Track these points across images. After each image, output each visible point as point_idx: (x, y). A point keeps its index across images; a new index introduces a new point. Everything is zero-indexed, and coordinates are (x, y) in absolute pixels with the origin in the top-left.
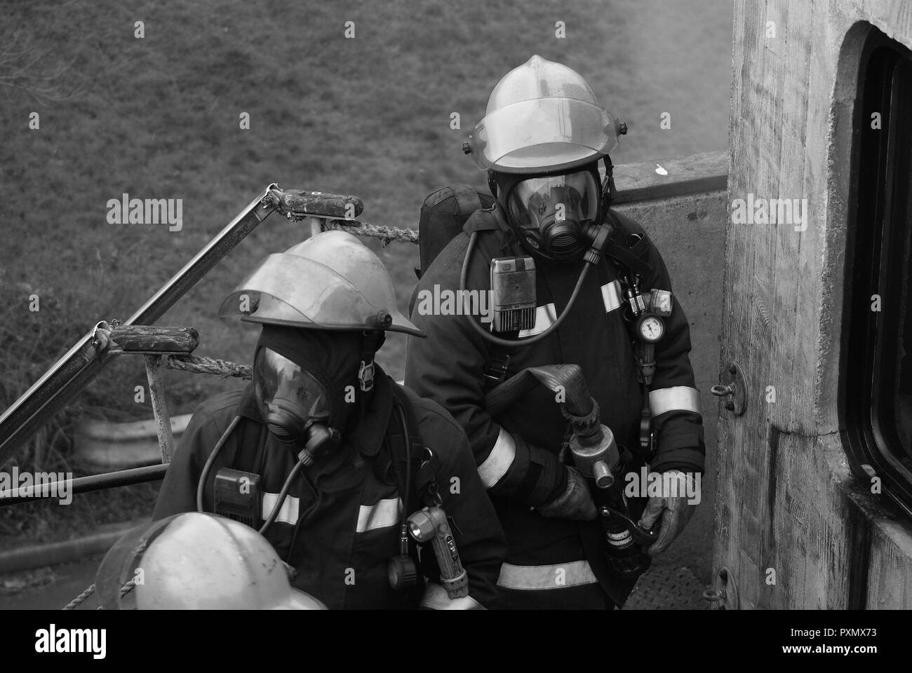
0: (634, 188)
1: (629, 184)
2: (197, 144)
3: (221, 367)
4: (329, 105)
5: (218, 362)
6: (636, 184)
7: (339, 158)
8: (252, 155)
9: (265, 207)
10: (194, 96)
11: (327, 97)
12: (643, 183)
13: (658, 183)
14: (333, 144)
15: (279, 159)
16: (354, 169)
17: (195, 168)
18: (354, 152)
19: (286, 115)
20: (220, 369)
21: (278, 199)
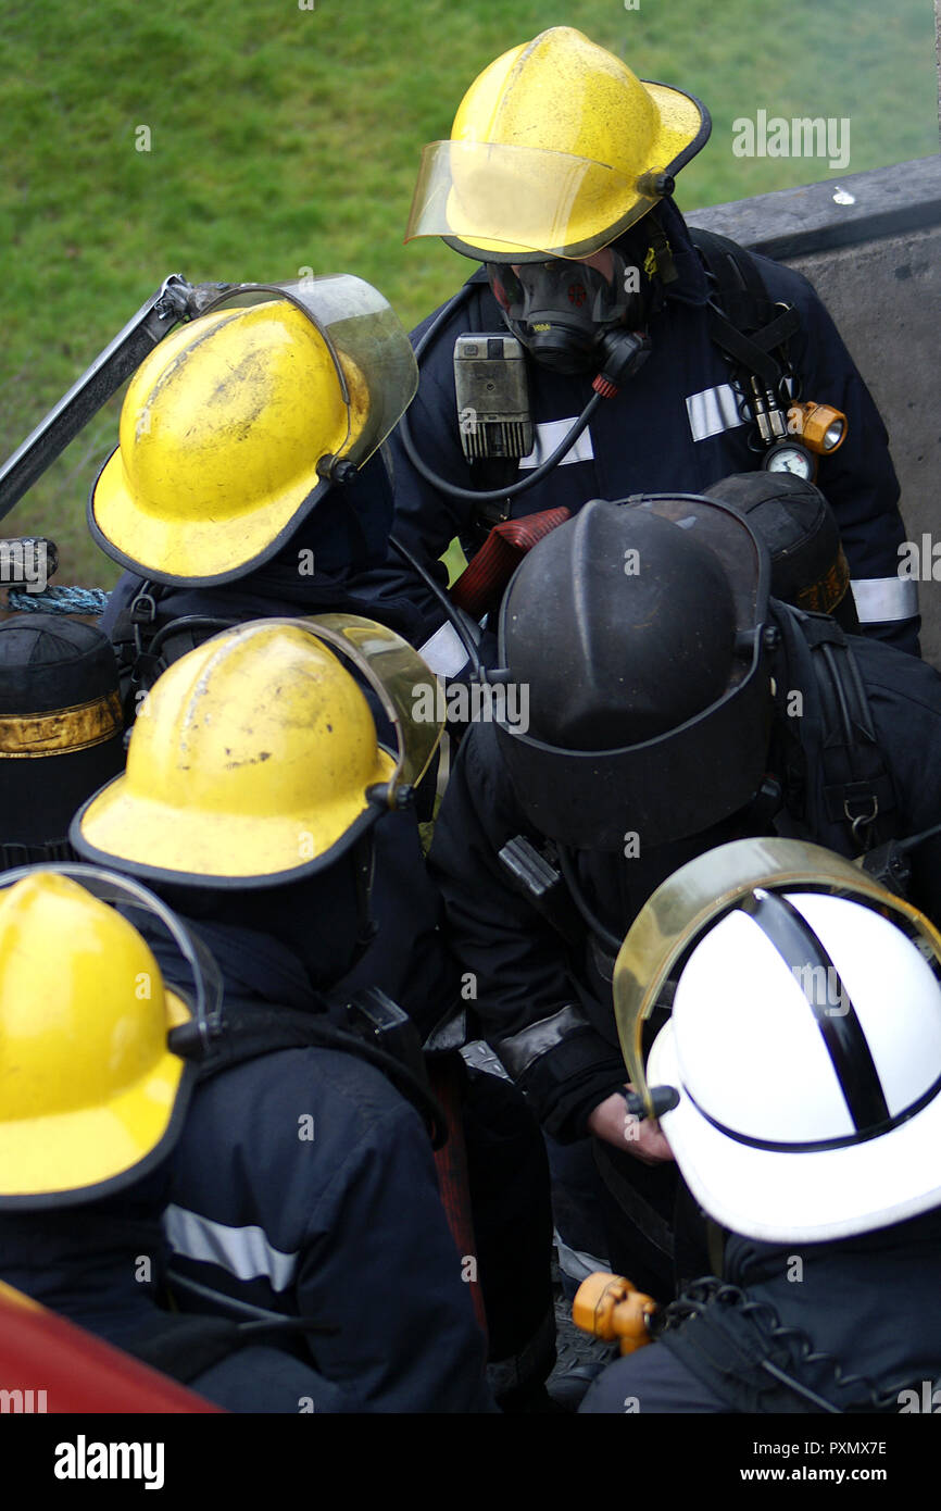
0: (798, 231)
1: (788, 225)
2: (102, 200)
3: (100, 602)
4: (324, 113)
5: (94, 593)
6: (800, 224)
7: (350, 205)
8: (201, 213)
9: (161, 317)
10: (91, 117)
11: (320, 99)
12: (813, 222)
13: (838, 219)
14: (338, 180)
15: (245, 214)
16: (377, 221)
17: (103, 242)
18: (377, 191)
19: (253, 137)
20: (98, 604)
21: (183, 301)
